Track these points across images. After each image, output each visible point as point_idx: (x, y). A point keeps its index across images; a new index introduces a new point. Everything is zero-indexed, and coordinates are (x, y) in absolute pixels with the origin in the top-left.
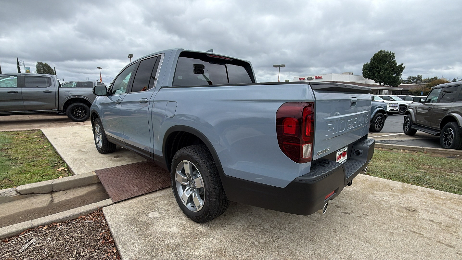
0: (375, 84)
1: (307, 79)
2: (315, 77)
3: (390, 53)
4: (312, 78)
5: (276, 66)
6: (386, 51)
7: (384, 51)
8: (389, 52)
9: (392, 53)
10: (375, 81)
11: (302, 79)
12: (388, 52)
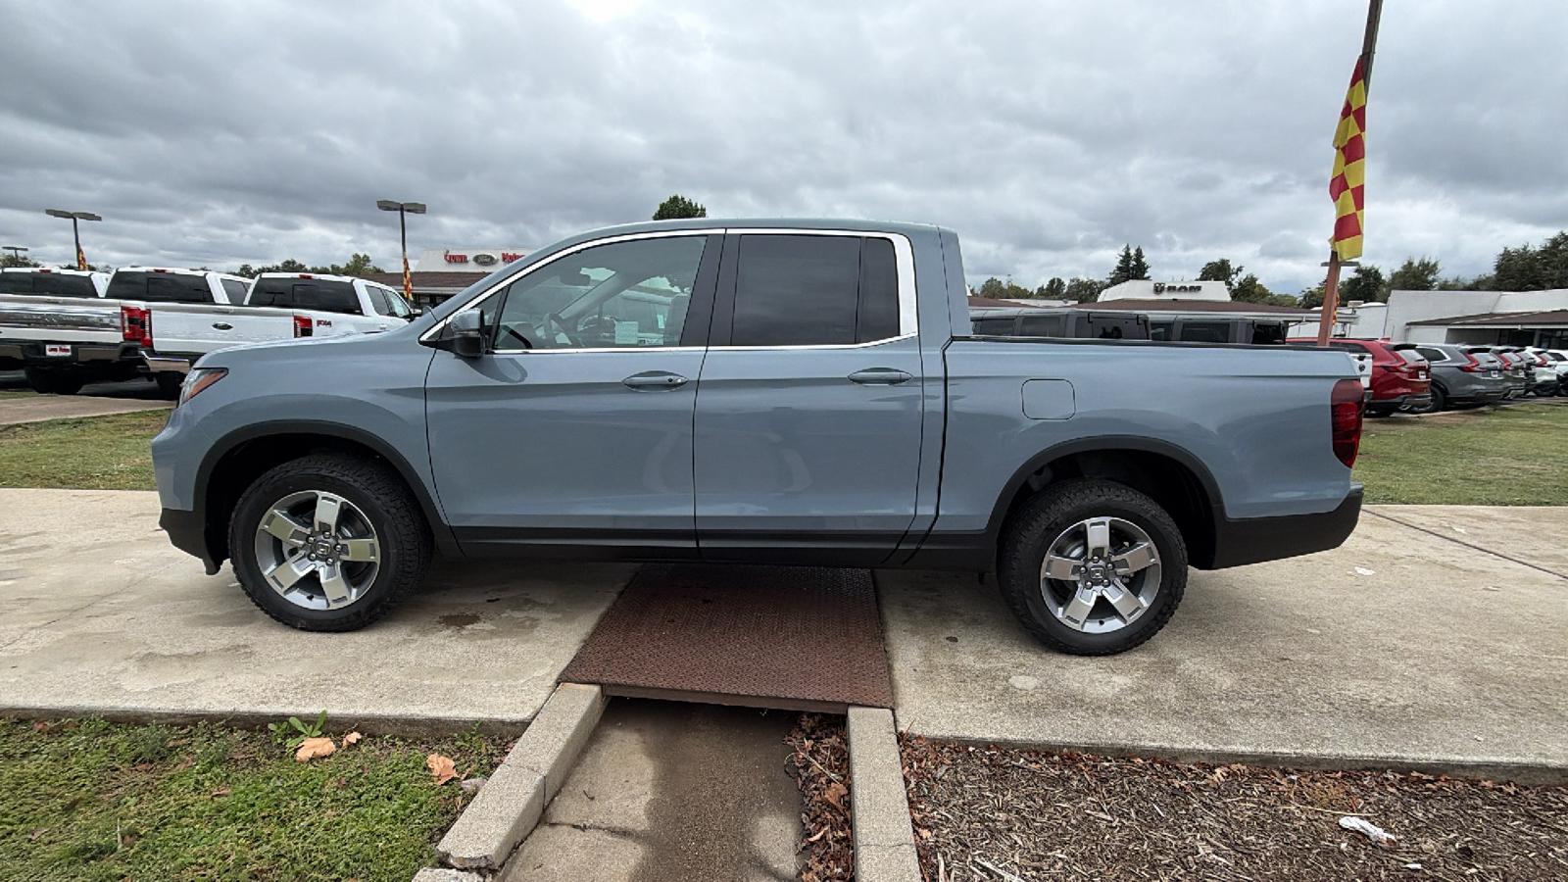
0: (670, 288)
1: (476, 259)
2: (503, 254)
3: (696, 206)
4: (492, 258)
5: (386, 206)
6: (687, 200)
7: (683, 199)
8: (694, 205)
9: (699, 207)
10: (669, 281)
11: (452, 259)
12: (691, 204)
